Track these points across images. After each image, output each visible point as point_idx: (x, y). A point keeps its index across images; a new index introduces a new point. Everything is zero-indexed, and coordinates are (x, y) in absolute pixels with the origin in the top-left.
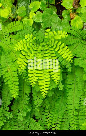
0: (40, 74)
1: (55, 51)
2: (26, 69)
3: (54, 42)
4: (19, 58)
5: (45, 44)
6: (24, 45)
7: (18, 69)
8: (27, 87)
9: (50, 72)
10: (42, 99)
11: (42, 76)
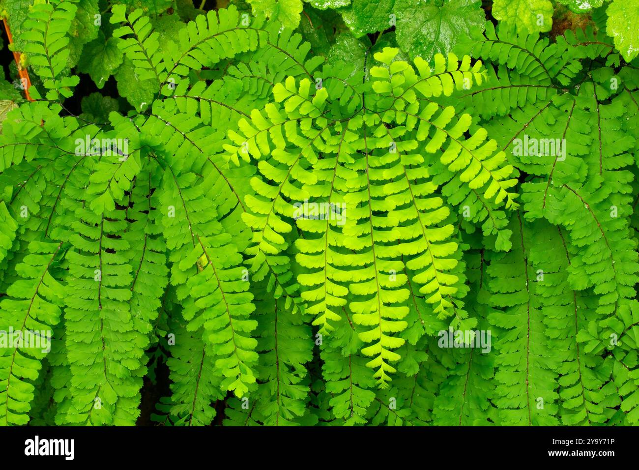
0: (357, 268)
1: (425, 154)
2: (285, 248)
3: (420, 111)
4: (249, 200)
5: (371, 120)
6: (268, 134)
7: (249, 251)
8: (294, 333)
9: (404, 258)
10: (369, 389)
11: (368, 280)
